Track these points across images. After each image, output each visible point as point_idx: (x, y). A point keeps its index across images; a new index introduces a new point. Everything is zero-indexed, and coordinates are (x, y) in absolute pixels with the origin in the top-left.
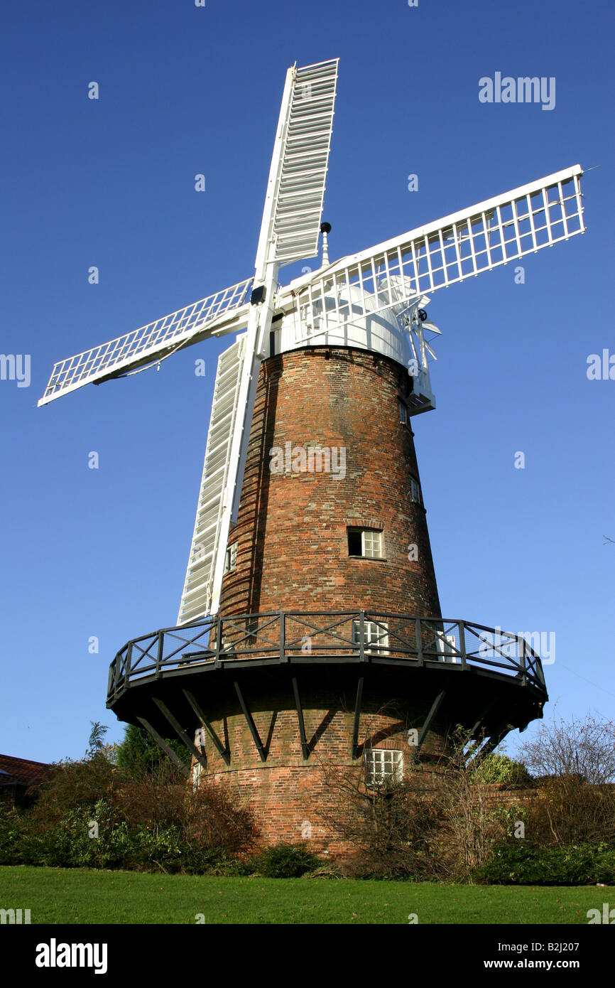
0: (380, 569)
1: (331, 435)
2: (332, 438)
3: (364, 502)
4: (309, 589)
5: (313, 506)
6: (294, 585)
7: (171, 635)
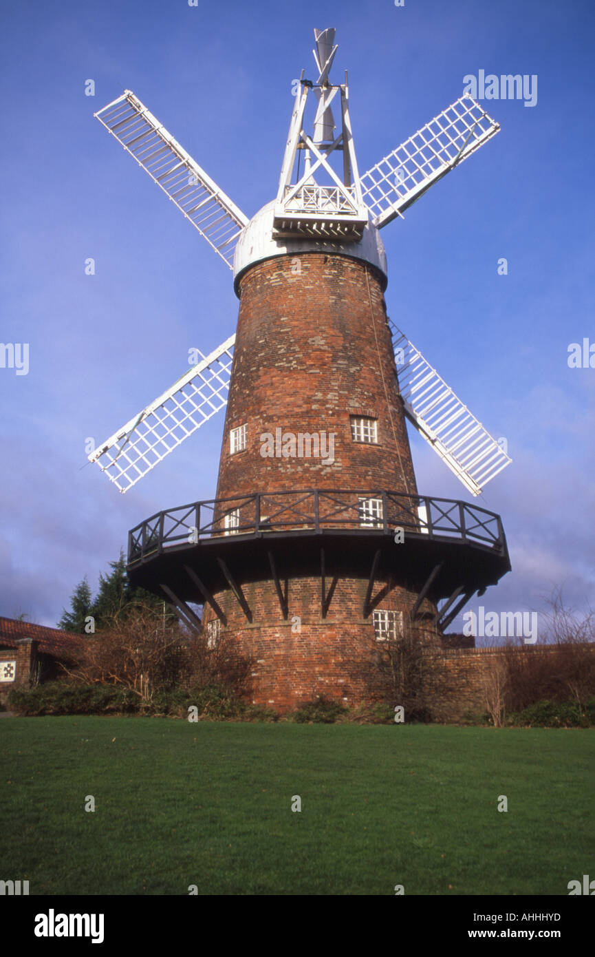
0: (378, 453)
1: (332, 332)
2: (333, 336)
3: (363, 394)
4: (320, 469)
5: (319, 395)
6: (306, 465)
7: (207, 507)
